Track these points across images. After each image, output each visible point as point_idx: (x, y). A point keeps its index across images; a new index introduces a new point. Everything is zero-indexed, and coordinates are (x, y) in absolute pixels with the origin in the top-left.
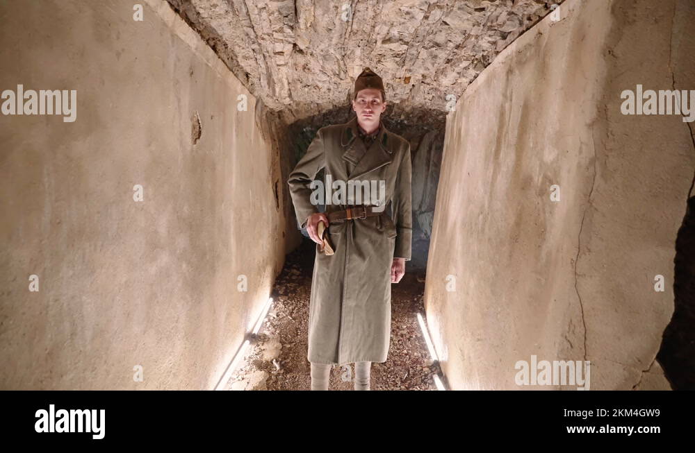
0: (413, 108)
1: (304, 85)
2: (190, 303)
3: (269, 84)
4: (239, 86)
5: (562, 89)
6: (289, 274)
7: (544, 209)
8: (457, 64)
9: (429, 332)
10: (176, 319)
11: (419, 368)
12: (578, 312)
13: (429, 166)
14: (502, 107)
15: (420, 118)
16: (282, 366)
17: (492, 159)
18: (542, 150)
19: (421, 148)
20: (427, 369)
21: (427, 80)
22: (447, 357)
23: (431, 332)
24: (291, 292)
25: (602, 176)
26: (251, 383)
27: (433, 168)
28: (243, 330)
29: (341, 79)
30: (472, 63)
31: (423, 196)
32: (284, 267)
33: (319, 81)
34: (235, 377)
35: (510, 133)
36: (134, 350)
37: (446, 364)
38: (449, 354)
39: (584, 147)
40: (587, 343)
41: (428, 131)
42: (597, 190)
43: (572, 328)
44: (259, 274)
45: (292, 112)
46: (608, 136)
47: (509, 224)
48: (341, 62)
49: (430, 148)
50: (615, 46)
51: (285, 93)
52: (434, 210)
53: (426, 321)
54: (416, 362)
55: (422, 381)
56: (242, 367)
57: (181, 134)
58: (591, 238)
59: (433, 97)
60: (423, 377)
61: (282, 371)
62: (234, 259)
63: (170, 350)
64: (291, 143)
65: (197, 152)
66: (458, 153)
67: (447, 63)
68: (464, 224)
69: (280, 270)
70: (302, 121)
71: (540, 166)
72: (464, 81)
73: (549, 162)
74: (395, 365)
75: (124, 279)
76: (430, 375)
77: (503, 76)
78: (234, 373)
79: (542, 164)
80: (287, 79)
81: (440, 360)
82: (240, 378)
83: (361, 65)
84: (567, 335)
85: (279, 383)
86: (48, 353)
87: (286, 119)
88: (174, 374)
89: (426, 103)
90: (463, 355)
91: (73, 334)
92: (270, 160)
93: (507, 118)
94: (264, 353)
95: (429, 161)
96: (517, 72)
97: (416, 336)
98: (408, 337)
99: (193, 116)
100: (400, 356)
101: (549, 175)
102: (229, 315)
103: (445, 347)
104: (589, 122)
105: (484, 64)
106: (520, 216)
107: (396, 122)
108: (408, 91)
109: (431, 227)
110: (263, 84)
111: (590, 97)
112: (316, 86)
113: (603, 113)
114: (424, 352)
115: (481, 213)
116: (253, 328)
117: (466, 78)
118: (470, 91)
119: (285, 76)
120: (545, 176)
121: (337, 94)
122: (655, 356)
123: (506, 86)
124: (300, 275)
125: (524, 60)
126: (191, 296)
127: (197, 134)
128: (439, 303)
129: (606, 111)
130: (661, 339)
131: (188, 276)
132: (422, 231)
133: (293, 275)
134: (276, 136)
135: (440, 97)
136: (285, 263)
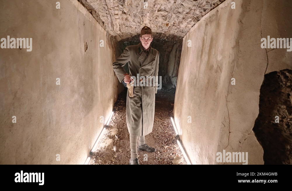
0: (170, 35)
1: (125, 26)
2: (85, 113)
3: (112, 26)
4: (101, 28)
5: (224, 33)
6: (120, 102)
7: (217, 77)
8: (187, 20)
9: (175, 124)
10: (80, 119)
11: (171, 138)
12: (227, 114)
13: (176, 58)
14: (204, 38)
15: (172, 38)
16: (119, 137)
17: (199, 57)
18: (217, 55)
19: (173, 50)
20: (174, 138)
21: (175, 25)
22: (182, 133)
23: (176, 124)
24: (121, 109)
25: (237, 66)
26: (107, 143)
27: (178, 59)
28: (103, 124)
29: (141, 24)
30: (193, 19)
31: (173, 70)
32: (117, 100)
33: (132, 25)
34: (101, 141)
35: (206, 48)
36: (68, 129)
37: (181, 136)
38: (183, 131)
39: (231, 56)
40: (230, 125)
41: (176, 43)
42: (235, 71)
43: (225, 119)
44: (108, 102)
45: (120, 36)
46: (239, 52)
47: (205, 83)
48: (141, 18)
49: (177, 50)
50: (242, 19)
51: (118, 29)
52: (178, 76)
53: (174, 120)
54: (170, 135)
55: (172, 142)
56: (103, 138)
57: (81, 48)
58: (232, 88)
59: (178, 31)
60: (173, 141)
61: (119, 139)
62: (99, 96)
63: (79, 130)
64: (119, 48)
65: (86, 55)
66: (187, 54)
67: (183, 19)
68: (189, 82)
69: (116, 101)
70: (124, 40)
71: (216, 62)
72: (190, 26)
73: (219, 60)
74: (162, 137)
75: (64, 104)
76: (175, 140)
77: (204, 25)
78: (100, 140)
79: (217, 61)
80: (119, 23)
81: (179, 134)
82: (103, 142)
83: (149, 19)
84: (223, 122)
85: (118, 143)
86: (43, 129)
87: (118, 39)
88: (80, 139)
89: (175, 33)
90: (188, 132)
91: (50, 123)
92: (112, 56)
93: (205, 42)
94: (111, 132)
95: (176, 56)
96: (209, 25)
97: (170, 126)
98: (167, 126)
99: (85, 41)
100: (164, 133)
101: (219, 65)
102: (98, 118)
103: (181, 130)
104: (233, 46)
105: (197, 20)
106: (209, 80)
107: (163, 40)
108: (168, 28)
109: (176, 83)
110: (109, 26)
111: (233, 37)
112: (131, 27)
113: (237, 44)
114: (173, 132)
115: (195, 78)
116: (107, 123)
117: (191, 25)
118: (192, 30)
119: (118, 23)
120: (218, 66)
121: (139, 29)
122: (252, 129)
123: (205, 30)
124: (124, 103)
125: (212, 20)
126: (85, 110)
127: (86, 48)
128: (179, 113)
129: (238, 43)
130: (254, 123)
131: (84, 102)
132: (173, 85)
133: (121, 102)
134: (114, 46)
135: (180, 31)
136: (118, 98)
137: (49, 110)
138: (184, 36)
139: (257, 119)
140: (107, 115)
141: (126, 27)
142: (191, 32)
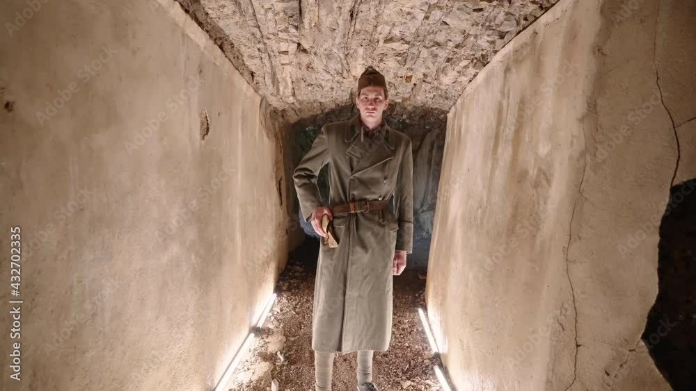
0: (415, 107)
2: (198, 293)
3: (273, 82)
4: (245, 85)
6: (293, 271)
7: (538, 201)
8: (457, 63)
9: (430, 326)
10: (185, 308)
11: (420, 360)
12: (570, 297)
13: (430, 166)
14: (500, 104)
15: (422, 117)
16: (286, 358)
17: (490, 154)
18: (537, 144)
19: (423, 147)
20: (428, 361)
21: (429, 79)
22: (447, 349)
23: (432, 327)
24: (295, 288)
25: (592, 168)
26: (256, 373)
27: (435, 167)
28: (248, 324)
29: (344, 78)
30: (472, 62)
31: (425, 195)
32: (287, 265)
33: (322, 80)
34: (241, 367)
35: (507, 128)
36: (148, 334)
37: (446, 356)
39: (575, 141)
40: (578, 325)
41: (429, 130)
42: (587, 181)
44: (264, 270)
45: (295, 111)
46: (597, 130)
47: (506, 216)
48: (344, 61)
49: (432, 148)
50: (604, 45)
51: (289, 92)
52: (435, 208)
53: (427, 315)
54: (418, 354)
55: (423, 372)
56: (248, 359)
57: (191, 130)
58: (581, 226)
59: (434, 95)
60: (424, 369)
61: (287, 363)
62: (239, 253)
63: (180, 337)
64: (294, 142)
65: (204, 147)
66: (458, 150)
67: (447, 62)
68: (464, 219)
69: (283, 267)
70: (305, 121)
71: (535, 160)
72: (464, 79)
73: (544, 156)
74: (396, 357)
75: (139, 266)
76: (430, 366)
77: (501, 74)
78: (239, 364)
79: (537, 158)
80: (291, 78)
81: (441, 352)
82: (246, 368)
83: (364, 64)
85: (284, 374)
87: (290, 118)
89: (427, 102)
90: (462, 345)
92: (274, 158)
93: (504, 116)
94: (269, 345)
95: (431, 160)
96: (514, 70)
97: (417, 330)
98: (409, 331)
99: (202, 113)
100: (402, 348)
101: (543, 167)
102: (234, 308)
103: (444, 339)
104: (579, 115)
105: (483, 63)
106: (516, 208)
107: (399, 121)
108: (410, 90)
109: (432, 225)
110: (267, 83)
111: (581, 92)
112: (320, 86)
113: (592, 108)
114: (425, 345)
115: (480, 207)
116: (257, 323)
117: (466, 76)
118: (470, 89)
119: (289, 76)
120: (540, 170)
121: (340, 93)
122: (640, 336)
123: (504, 85)
124: (303, 272)
125: (521, 58)
126: (200, 287)
127: (205, 130)
128: (440, 298)
129: (595, 105)
130: (646, 320)
131: (196, 267)
132: (423, 230)
133: (295, 272)
134: (279, 135)
135: (441, 96)
136: (288, 260)
137: (94, 280)
138: (450, 109)
139: (654, 309)
140: (258, 302)
141: (308, 85)
142: (467, 96)
